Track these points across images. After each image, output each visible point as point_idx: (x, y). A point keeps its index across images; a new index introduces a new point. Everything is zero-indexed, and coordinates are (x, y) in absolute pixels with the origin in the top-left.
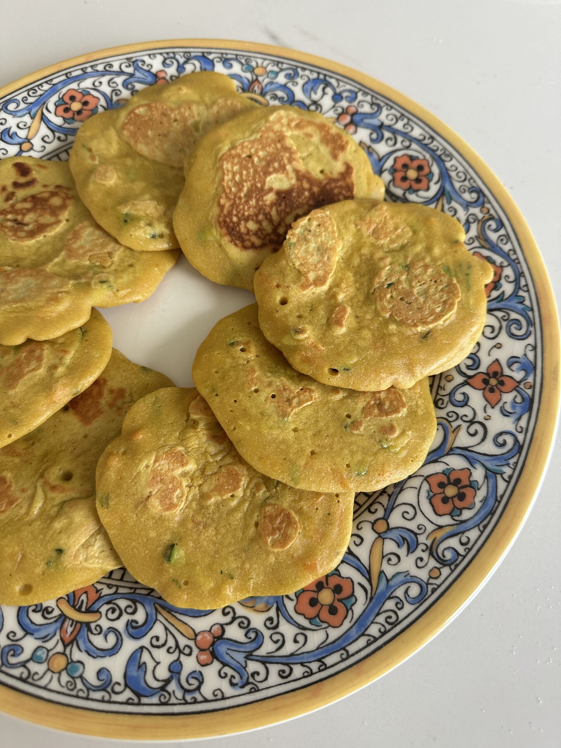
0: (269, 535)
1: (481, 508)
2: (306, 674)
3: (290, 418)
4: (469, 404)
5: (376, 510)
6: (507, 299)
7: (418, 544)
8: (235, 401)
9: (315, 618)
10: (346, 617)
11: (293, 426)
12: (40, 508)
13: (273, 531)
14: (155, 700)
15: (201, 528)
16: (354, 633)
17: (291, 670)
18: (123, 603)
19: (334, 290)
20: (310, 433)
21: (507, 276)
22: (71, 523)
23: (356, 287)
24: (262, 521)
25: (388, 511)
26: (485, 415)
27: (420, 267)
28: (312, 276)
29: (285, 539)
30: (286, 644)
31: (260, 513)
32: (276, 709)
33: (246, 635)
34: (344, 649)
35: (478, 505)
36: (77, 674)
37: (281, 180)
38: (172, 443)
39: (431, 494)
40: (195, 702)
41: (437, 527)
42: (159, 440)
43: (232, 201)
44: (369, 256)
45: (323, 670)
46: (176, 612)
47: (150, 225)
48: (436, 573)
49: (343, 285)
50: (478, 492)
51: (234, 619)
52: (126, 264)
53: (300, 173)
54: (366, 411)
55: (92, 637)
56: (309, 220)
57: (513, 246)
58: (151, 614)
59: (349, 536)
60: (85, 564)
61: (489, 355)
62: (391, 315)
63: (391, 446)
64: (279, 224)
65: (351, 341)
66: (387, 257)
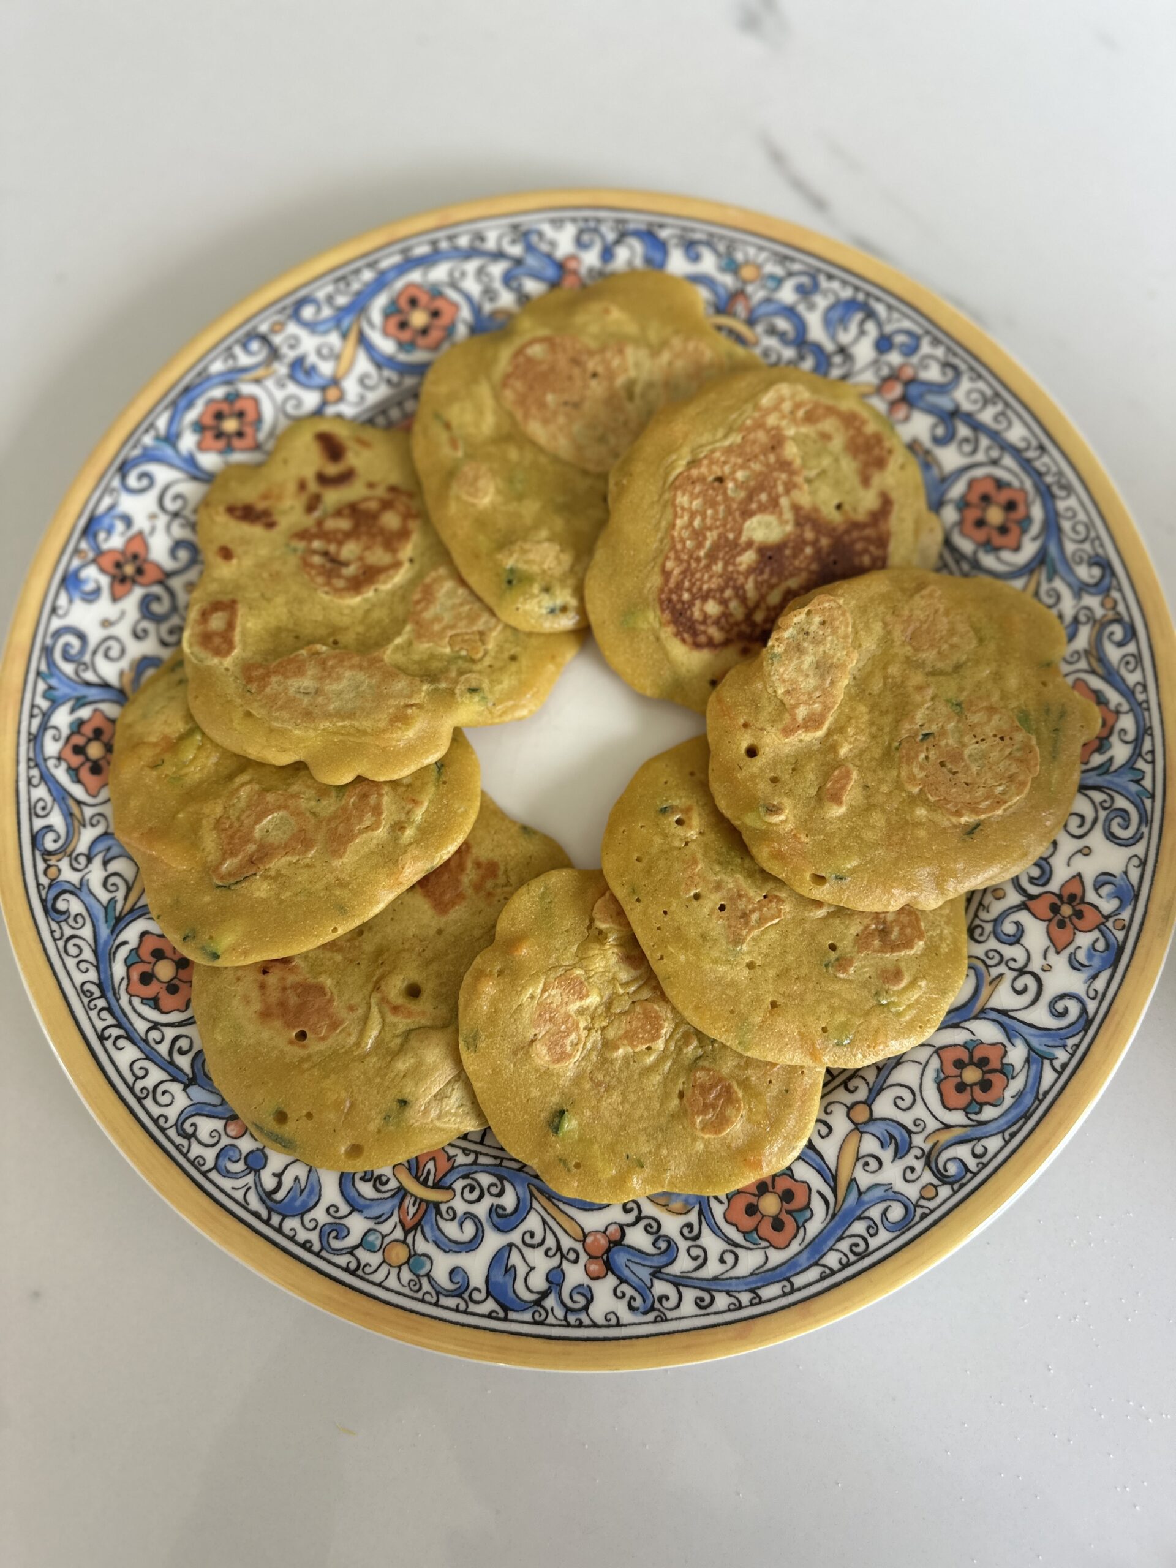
0: (699, 1113)
1: (1012, 1106)
2: (732, 1307)
3: (745, 947)
4: (1023, 941)
5: (857, 1088)
6: (1115, 771)
7: (910, 1147)
8: (665, 913)
9: (751, 1231)
10: (795, 1237)
11: (748, 959)
12: (377, 1037)
13: (706, 1108)
14: (527, 1316)
15: (602, 1090)
16: (804, 1261)
17: (713, 1299)
18: (485, 1179)
19: (835, 737)
20: (772, 973)
21: (1123, 731)
22: (420, 1064)
23: (870, 734)
24: (690, 1091)
25: (874, 1093)
26: (1044, 963)
27: (979, 711)
28: (802, 712)
29: (721, 1122)
30: (709, 1262)
31: (688, 1079)
32: (688, 1347)
33: (654, 1244)
34: (788, 1279)
35: (1008, 1101)
36: (423, 1272)
37: (768, 525)
38: (567, 963)
39: (942, 1076)
40: (581, 1325)
41: (941, 1126)
42: (549, 956)
43: (685, 565)
44: (899, 680)
45: (756, 1304)
46: (558, 1200)
47: (547, 589)
48: (930, 1193)
49: (850, 731)
50: (1012, 1082)
51: (638, 1219)
52: (506, 655)
53: (802, 513)
54: (862, 941)
55: (442, 1223)
56: (809, 613)
57: (1144, 677)
58: (524, 1199)
59: (812, 1124)
60: (438, 1124)
61: (1068, 865)
62: (921, 790)
63: (893, 1002)
64: (757, 606)
65: (852, 829)
66: (928, 685)
